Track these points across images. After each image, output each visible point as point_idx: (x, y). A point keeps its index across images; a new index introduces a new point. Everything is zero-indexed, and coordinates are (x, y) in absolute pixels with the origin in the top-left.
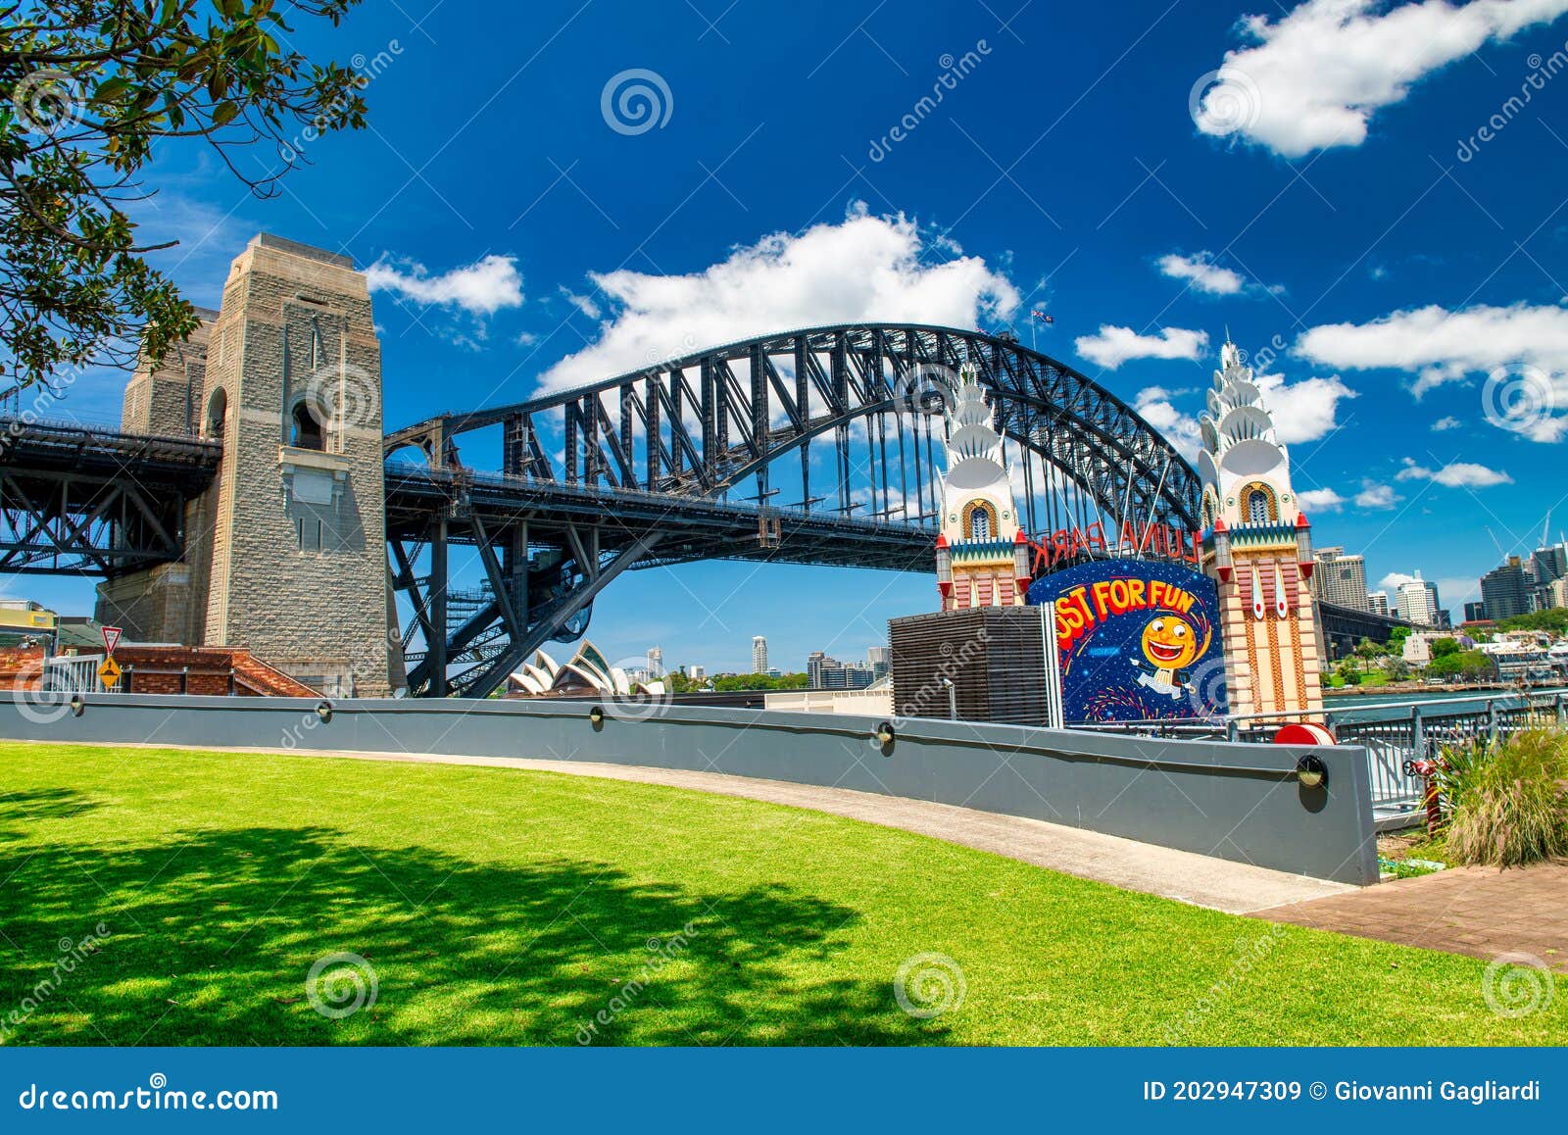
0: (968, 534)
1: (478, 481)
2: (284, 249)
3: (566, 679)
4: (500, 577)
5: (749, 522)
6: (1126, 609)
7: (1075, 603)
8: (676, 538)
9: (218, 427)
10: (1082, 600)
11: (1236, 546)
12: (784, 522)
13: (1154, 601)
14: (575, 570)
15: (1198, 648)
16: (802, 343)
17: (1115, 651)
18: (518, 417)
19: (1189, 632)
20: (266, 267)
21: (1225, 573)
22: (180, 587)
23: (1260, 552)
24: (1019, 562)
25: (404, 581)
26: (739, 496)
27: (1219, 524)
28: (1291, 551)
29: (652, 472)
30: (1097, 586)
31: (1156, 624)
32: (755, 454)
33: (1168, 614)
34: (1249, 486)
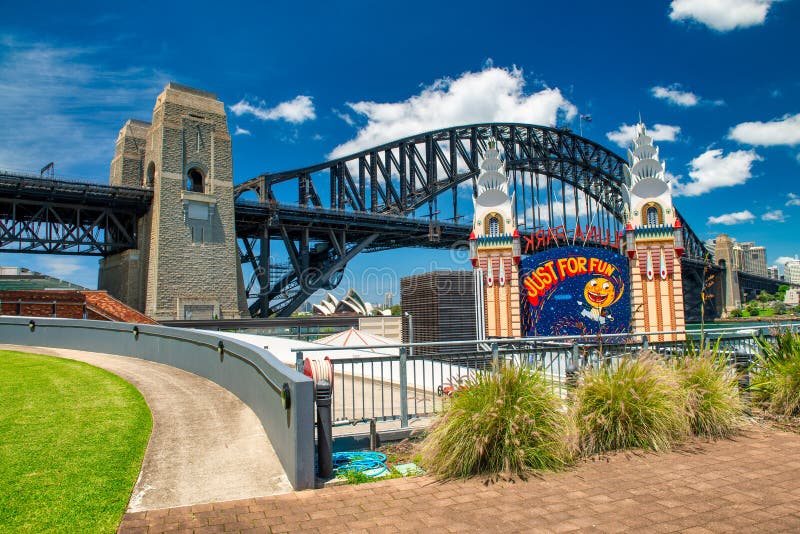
0: (487, 232)
1: (283, 208)
2: (182, 90)
3: (341, 308)
4: (295, 256)
5: (424, 228)
6: (576, 274)
7: (547, 270)
8: (387, 236)
9: (152, 181)
10: (551, 268)
11: (639, 239)
12: (442, 228)
13: (592, 269)
14: (335, 253)
15: (616, 296)
16: (453, 134)
17: (568, 297)
18: (304, 175)
19: (611, 287)
20: (173, 100)
21: (632, 254)
22: (135, 261)
23: (652, 242)
24: (514, 247)
25: (249, 257)
26: (420, 215)
27: (629, 226)
28: (671, 241)
29: (373, 202)
30: (560, 261)
31: (593, 282)
32: (428, 193)
33: (599, 277)
34: (647, 204)
